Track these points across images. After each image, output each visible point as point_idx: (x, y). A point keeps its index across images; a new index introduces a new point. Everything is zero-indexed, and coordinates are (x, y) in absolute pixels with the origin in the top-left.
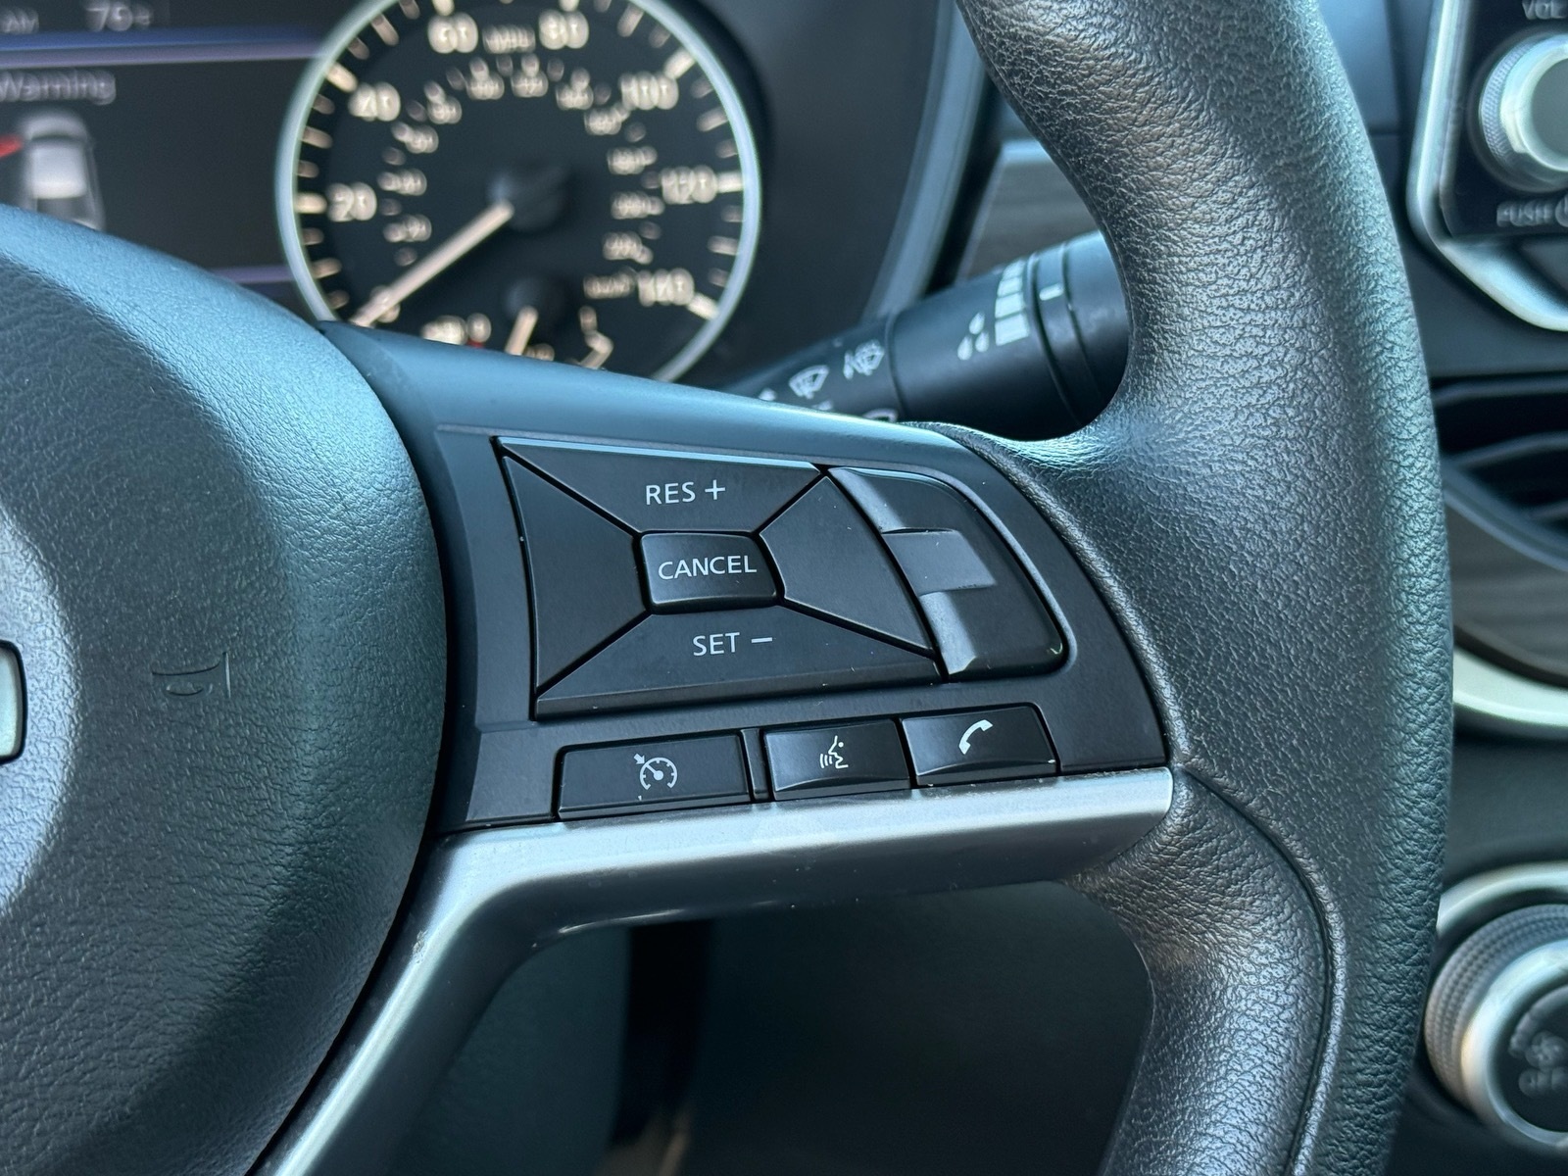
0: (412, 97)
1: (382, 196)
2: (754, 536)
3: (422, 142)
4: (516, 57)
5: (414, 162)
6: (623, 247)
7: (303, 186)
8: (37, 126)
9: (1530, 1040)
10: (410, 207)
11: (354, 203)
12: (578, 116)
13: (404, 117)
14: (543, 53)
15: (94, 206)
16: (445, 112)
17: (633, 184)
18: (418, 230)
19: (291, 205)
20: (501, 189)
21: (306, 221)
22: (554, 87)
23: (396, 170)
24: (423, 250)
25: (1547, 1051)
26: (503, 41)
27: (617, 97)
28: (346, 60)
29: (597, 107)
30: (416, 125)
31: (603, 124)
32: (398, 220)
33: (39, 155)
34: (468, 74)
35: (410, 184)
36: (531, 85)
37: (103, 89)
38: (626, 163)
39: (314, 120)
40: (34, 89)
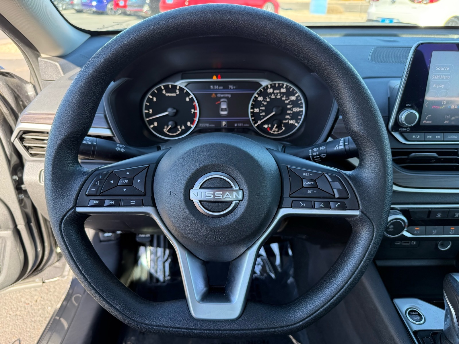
0: (265, 98)
1: (260, 110)
2: (315, 180)
3: (265, 103)
4: (277, 93)
5: (264, 106)
6: (287, 117)
7: (251, 108)
8: (222, 100)
9: (390, 225)
10: (263, 111)
11: (257, 110)
12: (284, 101)
13: (263, 100)
14: (280, 93)
15: (227, 109)
16: (268, 100)
17: (289, 109)
18: (264, 114)
19: (250, 110)
20: (274, 110)
21: (251, 112)
22: (281, 97)
23: (262, 107)
24: (265, 116)
25: (391, 227)
26: (276, 91)
27: (289, 99)
28: (258, 94)
29: (286, 100)
30: (265, 101)
31: (286, 102)
32: (262, 113)
33: (222, 103)
34: (271, 95)
35: (263, 108)
36: (279, 97)
37: (230, 96)
38: (289, 107)
39: (253, 101)
40: (222, 96)
